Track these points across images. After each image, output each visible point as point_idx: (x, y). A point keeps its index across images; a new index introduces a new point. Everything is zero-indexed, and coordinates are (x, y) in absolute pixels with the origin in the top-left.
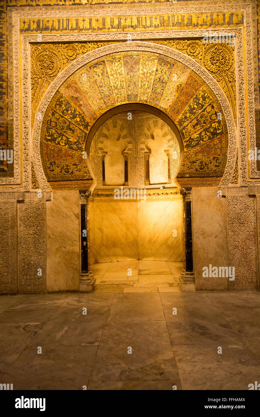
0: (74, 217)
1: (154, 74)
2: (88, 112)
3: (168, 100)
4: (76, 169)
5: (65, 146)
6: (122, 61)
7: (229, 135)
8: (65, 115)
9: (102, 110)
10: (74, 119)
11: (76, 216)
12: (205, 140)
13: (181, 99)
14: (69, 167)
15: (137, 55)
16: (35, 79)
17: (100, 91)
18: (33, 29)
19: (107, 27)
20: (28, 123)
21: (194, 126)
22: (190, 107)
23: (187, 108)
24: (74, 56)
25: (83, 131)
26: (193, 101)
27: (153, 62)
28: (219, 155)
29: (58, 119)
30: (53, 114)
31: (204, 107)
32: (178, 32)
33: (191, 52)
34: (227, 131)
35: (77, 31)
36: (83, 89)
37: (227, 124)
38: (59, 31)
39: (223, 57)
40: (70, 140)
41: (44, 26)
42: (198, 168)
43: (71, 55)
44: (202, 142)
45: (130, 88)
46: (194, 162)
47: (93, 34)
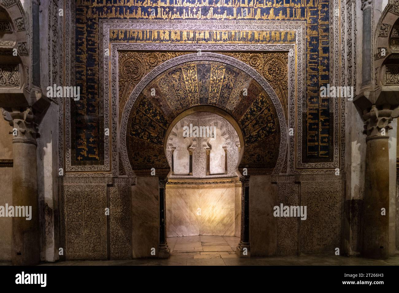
0: (154, 199)
1: (222, 81)
2: (167, 111)
3: (233, 103)
4: (156, 160)
5: (147, 140)
6: (196, 69)
7: (281, 133)
8: (148, 114)
9: (178, 110)
10: (155, 117)
11: (155, 197)
12: (262, 137)
13: (243, 103)
14: (150, 158)
15: (208, 65)
16: (122, 82)
17: (177, 94)
18: (121, 38)
19: (184, 39)
20: (117, 119)
21: (253, 126)
22: (251, 109)
23: (248, 110)
24: (156, 64)
25: (162, 127)
26: (253, 104)
27: (221, 71)
28: (273, 150)
29: (141, 117)
30: (137, 113)
31: (262, 110)
32: (242, 46)
33: (252, 63)
34: (280, 130)
35: (158, 42)
36: (163, 92)
37: (280, 124)
38: (143, 42)
39: (278, 68)
40: (151, 135)
41: (130, 36)
42: (256, 160)
43: (153, 62)
44: (259, 139)
45: (202, 92)
46: (253, 155)
47: (172, 45)
